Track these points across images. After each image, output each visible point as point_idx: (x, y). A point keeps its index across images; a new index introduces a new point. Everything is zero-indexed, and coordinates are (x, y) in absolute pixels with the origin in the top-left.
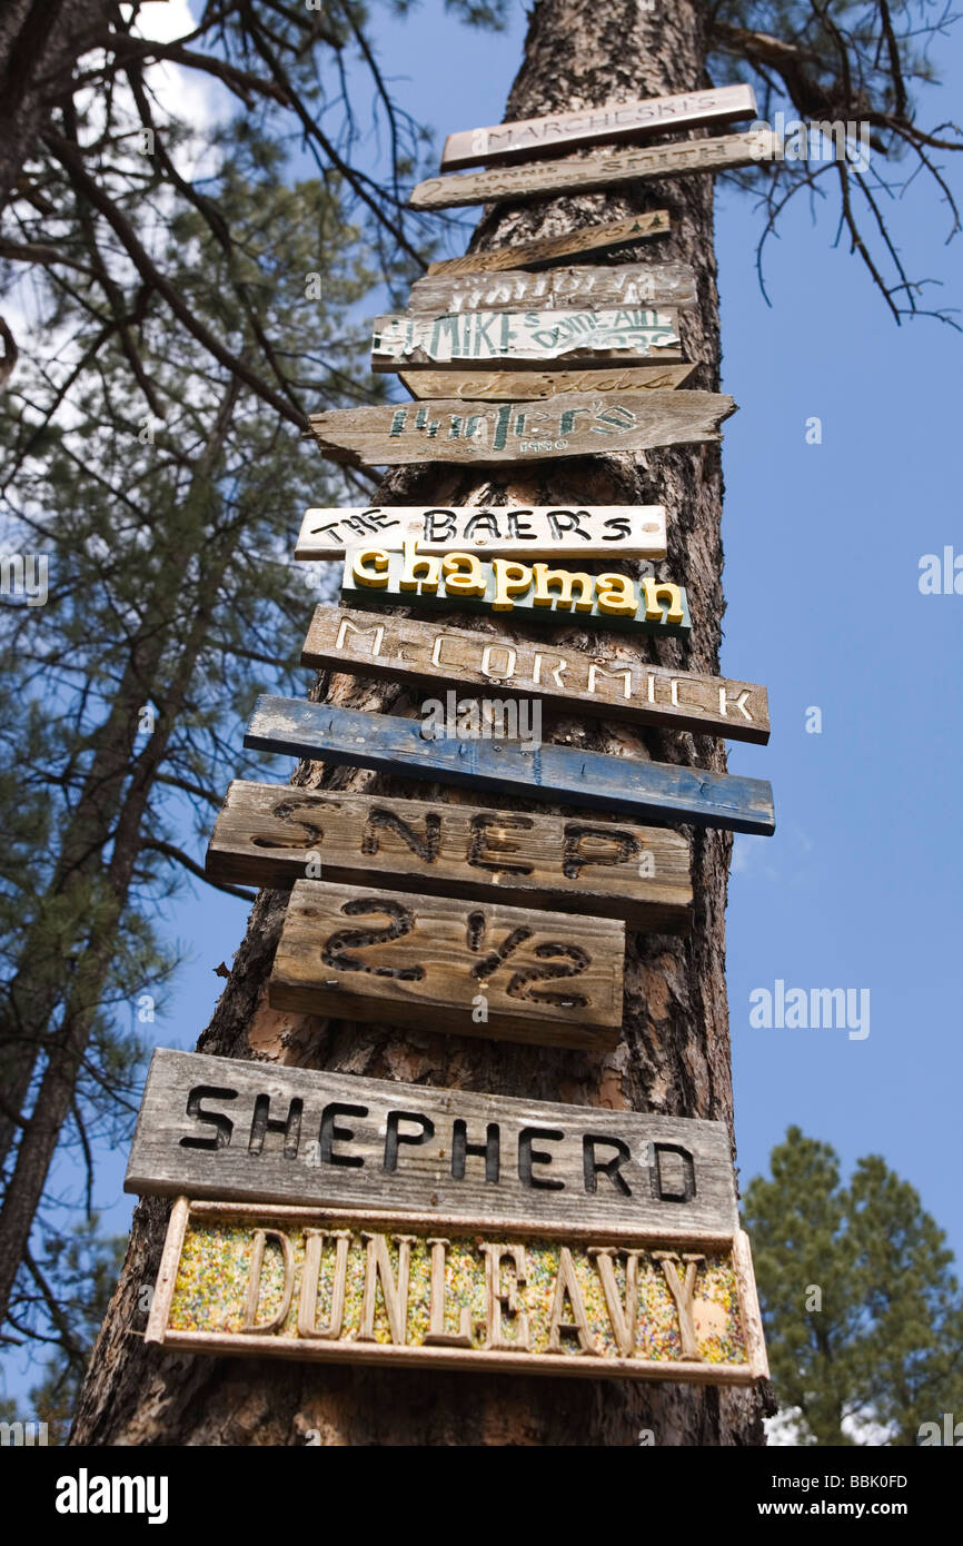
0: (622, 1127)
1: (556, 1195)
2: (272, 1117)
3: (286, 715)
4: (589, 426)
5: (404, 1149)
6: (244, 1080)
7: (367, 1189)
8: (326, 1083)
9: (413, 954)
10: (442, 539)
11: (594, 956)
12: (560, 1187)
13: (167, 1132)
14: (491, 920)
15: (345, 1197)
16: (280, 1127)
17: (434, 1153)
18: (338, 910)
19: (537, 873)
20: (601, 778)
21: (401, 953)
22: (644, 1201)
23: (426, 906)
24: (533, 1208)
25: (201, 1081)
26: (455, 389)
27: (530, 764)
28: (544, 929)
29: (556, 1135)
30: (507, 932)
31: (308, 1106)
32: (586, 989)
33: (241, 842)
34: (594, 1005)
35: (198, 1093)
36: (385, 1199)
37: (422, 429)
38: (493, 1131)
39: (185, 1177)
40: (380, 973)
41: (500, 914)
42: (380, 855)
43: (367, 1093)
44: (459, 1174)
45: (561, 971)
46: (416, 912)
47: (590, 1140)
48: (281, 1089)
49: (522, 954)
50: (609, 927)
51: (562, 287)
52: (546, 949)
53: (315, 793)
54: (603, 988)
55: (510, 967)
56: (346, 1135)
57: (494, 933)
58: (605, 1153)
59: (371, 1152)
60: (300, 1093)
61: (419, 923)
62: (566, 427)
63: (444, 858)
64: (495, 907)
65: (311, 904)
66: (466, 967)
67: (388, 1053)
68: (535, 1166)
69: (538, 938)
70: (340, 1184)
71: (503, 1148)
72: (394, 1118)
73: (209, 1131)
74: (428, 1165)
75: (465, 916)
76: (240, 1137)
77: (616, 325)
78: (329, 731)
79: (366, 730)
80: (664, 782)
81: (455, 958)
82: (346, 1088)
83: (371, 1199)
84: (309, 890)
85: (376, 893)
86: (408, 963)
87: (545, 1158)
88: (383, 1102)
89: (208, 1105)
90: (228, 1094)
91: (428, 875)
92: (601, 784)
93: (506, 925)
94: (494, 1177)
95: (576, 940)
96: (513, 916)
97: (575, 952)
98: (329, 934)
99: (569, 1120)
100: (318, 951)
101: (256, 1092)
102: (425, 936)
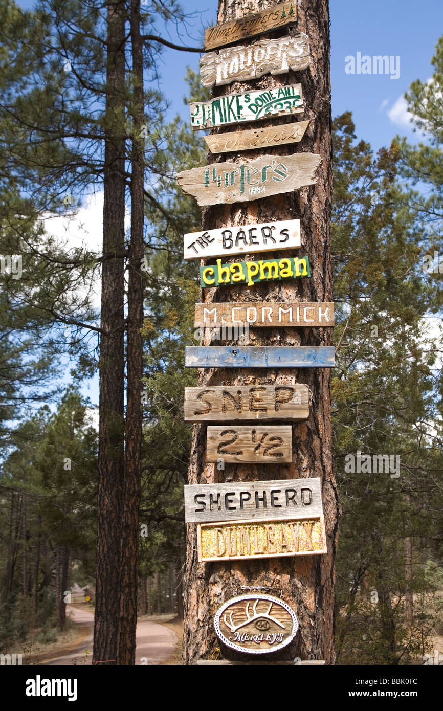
0: (295, 485)
1: (280, 509)
2: (214, 500)
3: (194, 355)
4: (271, 175)
5: (245, 503)
6: (206, 491)
7: (238, 515)
8: (225, 487)
9: (240, 447)
10: (229, 247)
11: (284, 440)
12: (280, 506)
13: (192, 509)
14: (258, 432)
15: (233, 518)
16: (216, 502)
17: (251, 503)
18: (219, 436)
19: (268, 411)
20: (285, 358)
21: (236, 447)
22: (300, 507)
23: (241, 430)
24: (275, 513)
25: (197, 494)
26: (224, 146)
27: (264, 358)
28: (271, 433)
29: (279, 491)
30: (262, 435)
31: (221, 495)
32: (282, 451)
33: (191, 416)
34: (285, 456)
35: (196, 496)
36: (242, 517)
37: (215, 181)
38: (264, 492)
39: (198, 520)
40: (232, 454)
41: (260, 429)
42: (227, 413)
43: (234, 488)
44: (257, 507)
45: (276, 445)
46: (239, 432)
47: (287, 491)
48: (215, 492)
49: (266, 442)
50: (287, 429)
51: (258, 58)
52: (272, 439)
53: (207, 388)
54: (287, 450)
55: (263, 447)
56: (231, 501)
57: (259, 436)
58: (291, 494)
59: (237, 505)
60: (219, 492)
61: (240, 437)
62: (264, 178)
63: (245, 410)
64: (258, 427)
65: (213, 435)
66: (253, 449)
67: (238, 472)
68: (275, 501)
69: (270, 436)
70: (231, 515)
71: (267, 498)
72: (241, 494)
73: (200, 507)
74: (250, 506)
75: (251, 432)
76: (208, 507)
77: (279, 97)
78: (208, 359)
79: (217, 355)
80: (303, 355)
81: (250, 447)
82: (229, 488)
83: (239, 518)
84: (212, 430)
85: (227, 428)
86: (238, 450)
87: (277, 499)
88: (238, 490)
89: (199, 499)
90: (203, 495)
91: (240, 419)
92: (285, 361)
93: (261, 433)
94: (265, 506)
95: (279, 435)
96: (263, 429)
97: (279, 439)
98: (218, 445)
99: (282, 486)
100: (216, 450)
101: (209, 494)
102: (241, 441)
